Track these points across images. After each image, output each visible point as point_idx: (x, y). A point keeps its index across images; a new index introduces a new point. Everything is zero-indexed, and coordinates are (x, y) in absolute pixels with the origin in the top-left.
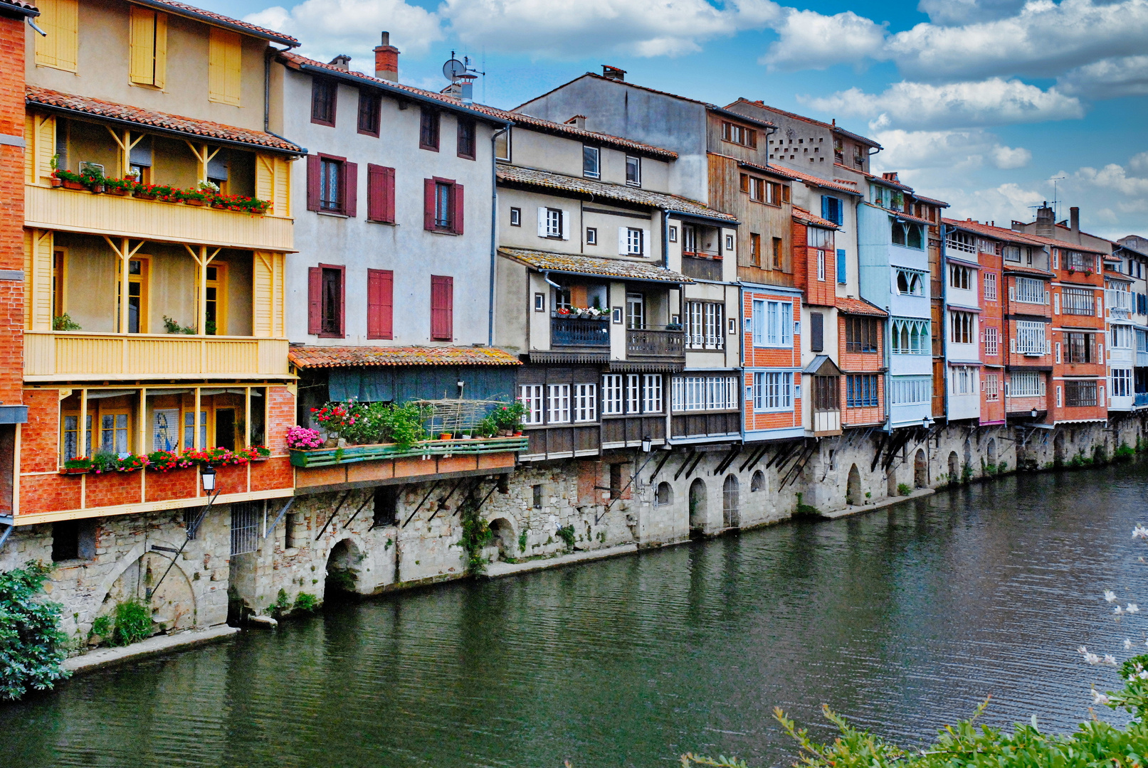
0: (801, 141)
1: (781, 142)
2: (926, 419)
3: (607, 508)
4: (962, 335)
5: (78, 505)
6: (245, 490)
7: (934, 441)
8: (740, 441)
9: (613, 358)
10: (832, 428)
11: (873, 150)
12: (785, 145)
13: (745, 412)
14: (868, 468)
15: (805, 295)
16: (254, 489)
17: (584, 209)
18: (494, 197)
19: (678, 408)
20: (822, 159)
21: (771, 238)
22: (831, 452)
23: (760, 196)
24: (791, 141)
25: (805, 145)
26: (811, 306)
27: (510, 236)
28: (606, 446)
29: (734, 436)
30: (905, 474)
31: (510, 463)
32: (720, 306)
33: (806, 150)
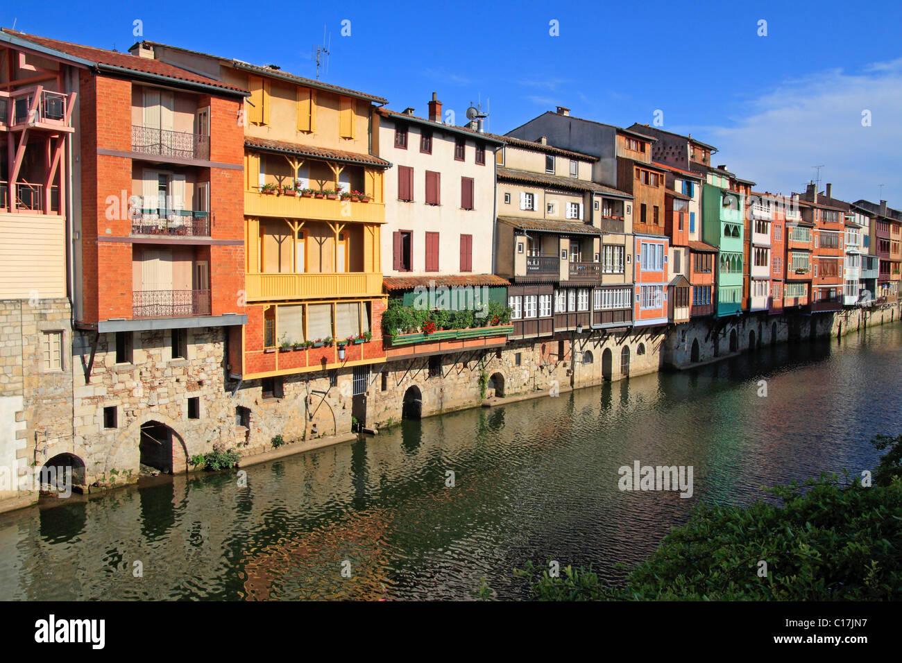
0: (671, 148)
1: (659, 149)
2: (738, 311)
3: (556, 366)
4: (761, 261)
5: (274, 369)
6: (360, 359)
7: (742, 324)
8: (631, 326)
9: (561, 279)
10: (684, 317)
11: (712, 152)
12: (661, 150)
13: (635, 309)
14: (703, 340)
15: (671, 241)
16: (365, 358)
17: (546, 193)
18: (495, 187)
19: (597, 307)
20: (682, 158)
21: (652, 206)
22: (683, 331)
23: (647, 182)
24: (664, 148)
25: (673, 150)
26: (674, 246)
27: (504, 210)
28: (556, 330)
29: (628, 323)
30: (724, 344)
31: (503, 341)
32: (622, 247)
33: (673, 153)
